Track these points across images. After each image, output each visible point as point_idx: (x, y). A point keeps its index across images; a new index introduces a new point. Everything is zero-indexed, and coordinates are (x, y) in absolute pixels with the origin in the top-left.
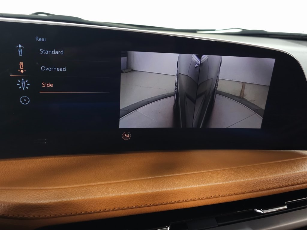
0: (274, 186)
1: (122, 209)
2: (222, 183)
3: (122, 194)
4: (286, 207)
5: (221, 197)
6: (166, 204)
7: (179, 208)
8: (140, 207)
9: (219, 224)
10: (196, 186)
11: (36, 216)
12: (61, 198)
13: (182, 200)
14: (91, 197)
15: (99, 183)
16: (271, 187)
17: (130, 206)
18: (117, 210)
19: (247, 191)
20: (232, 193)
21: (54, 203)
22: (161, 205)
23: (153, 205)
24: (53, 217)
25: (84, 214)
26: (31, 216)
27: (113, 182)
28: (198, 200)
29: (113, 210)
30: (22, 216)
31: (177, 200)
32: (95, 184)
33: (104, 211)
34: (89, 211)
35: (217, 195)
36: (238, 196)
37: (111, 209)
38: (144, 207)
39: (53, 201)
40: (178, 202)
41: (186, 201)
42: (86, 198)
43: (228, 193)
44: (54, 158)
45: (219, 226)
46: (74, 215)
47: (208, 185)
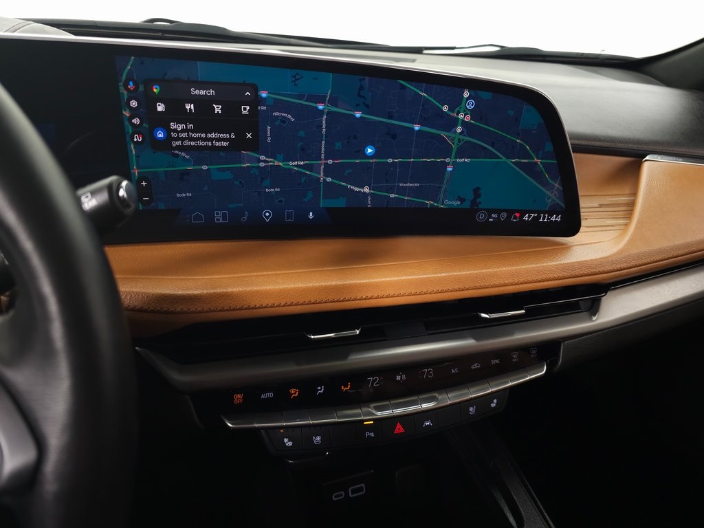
0: (507, 282)
1: (296, 305)
2: (432, 276)
3: (296, 286)
4: (523, 311)
5: (430, 293)
6: (354, 300)
7: (372, 306)
8: (319, 303)
9: (429, 332)
10: (396, 279)
11: (185, 309)
12: (215, 288)
13: (375, 295)
14: (255, 288)
15: (265, 273)
16: (502, 282)
17: (307, 300)
18: (289, 305)
19: (467, 286)
20: (445, 289)
21: (207, 294)
22: (347, 301)
23: (337, 301)
24: (207, 312)
25: (246, 309)
26: (179, 309)
27: (283, 272)
28: (398, 296)
29: (283, 306)
30: (166, 309)
31: (370, 296)
32: (260, 274)
33: (273, 306)
34: (252, 305)
35: (425, 290)
36: (454, 293)
37: (282, 304)
38: (325, 302)
39: (205, 292)
40: (371, 298)
41: (382, 297)
42: (248, 289)
43: (440, 289)
44: (200, 244)
45: (429, 334)
46: (234, 310)
47: (412, 277)
